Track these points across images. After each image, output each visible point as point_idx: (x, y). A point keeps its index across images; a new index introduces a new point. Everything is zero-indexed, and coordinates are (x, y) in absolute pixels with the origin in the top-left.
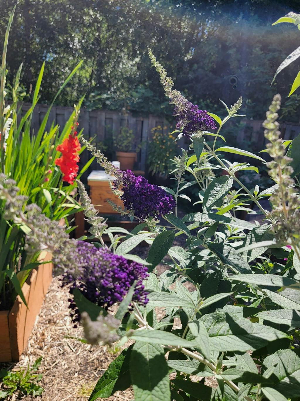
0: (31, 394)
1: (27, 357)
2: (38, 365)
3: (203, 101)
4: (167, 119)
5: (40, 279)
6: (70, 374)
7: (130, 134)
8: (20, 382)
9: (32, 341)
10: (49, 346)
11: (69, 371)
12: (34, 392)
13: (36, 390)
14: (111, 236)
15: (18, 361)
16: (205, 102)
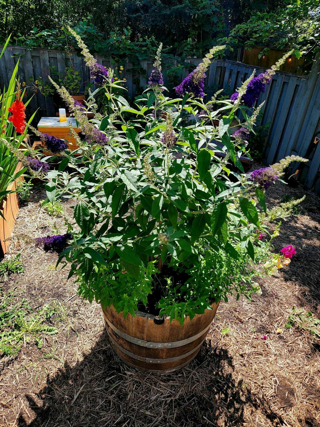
0: (17, 272)
1: (9, 256)
2: (18, 258)
3: (148, 38)
4: (114, 58)
5: (9, 209)
6: (41, 261)
7: (77, 75)
8: (7, 267)
9: (11, 247)
10: (24, 248)
11: (41, 259)
12: (19, 271)
13: (20, 270)
14: (38, 157)
15: (4, 257)
16: (150, 39)
